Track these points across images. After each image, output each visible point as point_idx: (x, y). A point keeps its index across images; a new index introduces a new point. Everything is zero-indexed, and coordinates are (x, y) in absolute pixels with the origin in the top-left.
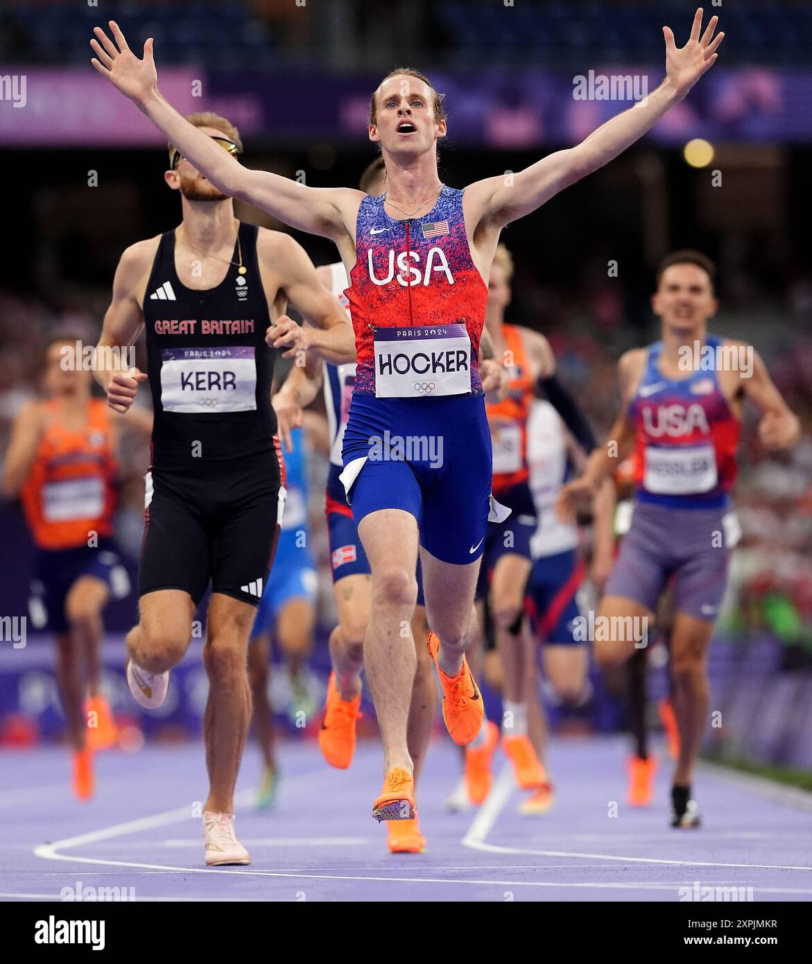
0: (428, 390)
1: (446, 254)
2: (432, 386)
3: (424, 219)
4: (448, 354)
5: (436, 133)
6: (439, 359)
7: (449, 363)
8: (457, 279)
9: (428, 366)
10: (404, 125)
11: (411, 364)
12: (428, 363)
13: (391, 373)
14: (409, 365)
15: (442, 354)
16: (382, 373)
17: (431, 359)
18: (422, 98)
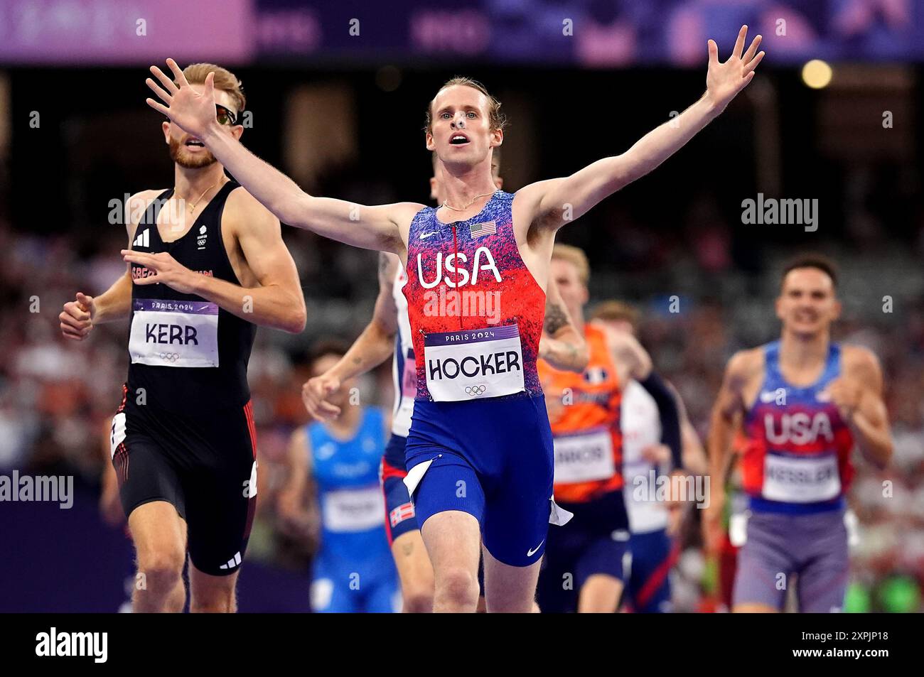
0: (479, 392)
1: (492, 253)
2: (482, 388)
3: (473, 220)
4: (497, 355)
5: (491, 142)
6: (488, 361)
7: (498, 364)
8: (505, 278)
9: (478, 369)
10: (457, 138)
11: (460, 368)
12: (478, 366)
13: (441, 378)
14: (458, 369)
15: (491, 356)
16: (432, 378)
17: (480, 361)
18: (476, 110)
